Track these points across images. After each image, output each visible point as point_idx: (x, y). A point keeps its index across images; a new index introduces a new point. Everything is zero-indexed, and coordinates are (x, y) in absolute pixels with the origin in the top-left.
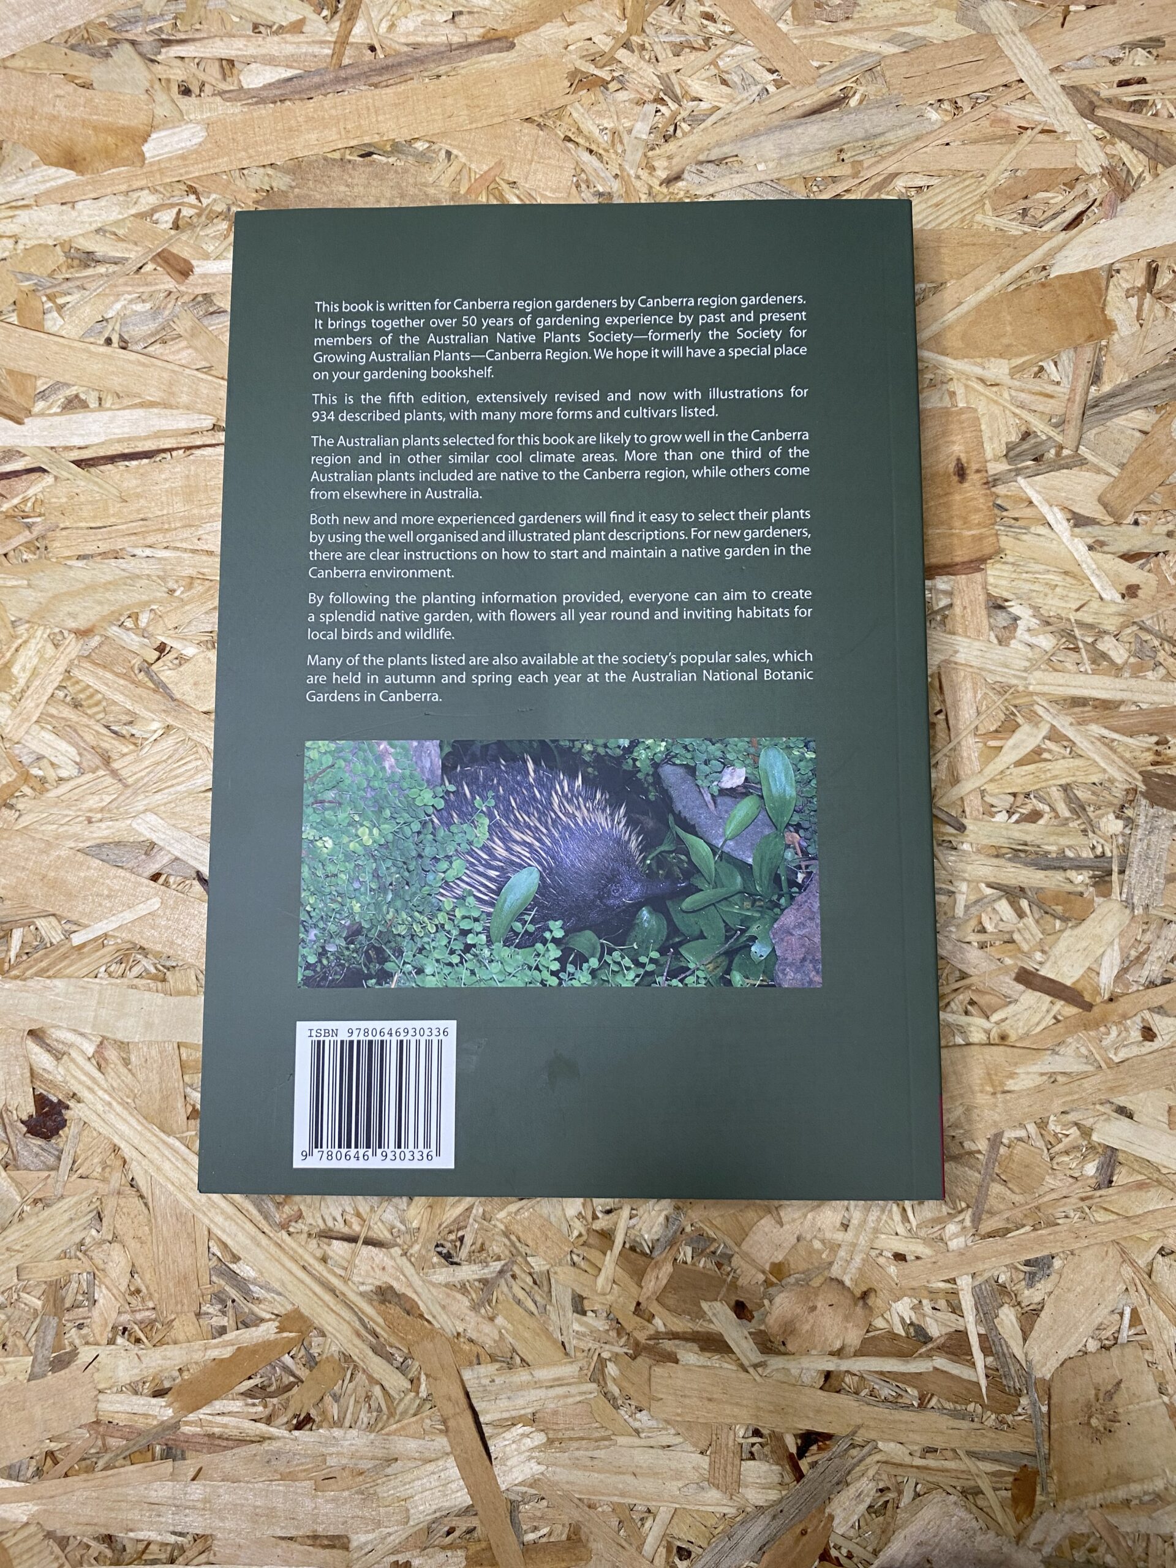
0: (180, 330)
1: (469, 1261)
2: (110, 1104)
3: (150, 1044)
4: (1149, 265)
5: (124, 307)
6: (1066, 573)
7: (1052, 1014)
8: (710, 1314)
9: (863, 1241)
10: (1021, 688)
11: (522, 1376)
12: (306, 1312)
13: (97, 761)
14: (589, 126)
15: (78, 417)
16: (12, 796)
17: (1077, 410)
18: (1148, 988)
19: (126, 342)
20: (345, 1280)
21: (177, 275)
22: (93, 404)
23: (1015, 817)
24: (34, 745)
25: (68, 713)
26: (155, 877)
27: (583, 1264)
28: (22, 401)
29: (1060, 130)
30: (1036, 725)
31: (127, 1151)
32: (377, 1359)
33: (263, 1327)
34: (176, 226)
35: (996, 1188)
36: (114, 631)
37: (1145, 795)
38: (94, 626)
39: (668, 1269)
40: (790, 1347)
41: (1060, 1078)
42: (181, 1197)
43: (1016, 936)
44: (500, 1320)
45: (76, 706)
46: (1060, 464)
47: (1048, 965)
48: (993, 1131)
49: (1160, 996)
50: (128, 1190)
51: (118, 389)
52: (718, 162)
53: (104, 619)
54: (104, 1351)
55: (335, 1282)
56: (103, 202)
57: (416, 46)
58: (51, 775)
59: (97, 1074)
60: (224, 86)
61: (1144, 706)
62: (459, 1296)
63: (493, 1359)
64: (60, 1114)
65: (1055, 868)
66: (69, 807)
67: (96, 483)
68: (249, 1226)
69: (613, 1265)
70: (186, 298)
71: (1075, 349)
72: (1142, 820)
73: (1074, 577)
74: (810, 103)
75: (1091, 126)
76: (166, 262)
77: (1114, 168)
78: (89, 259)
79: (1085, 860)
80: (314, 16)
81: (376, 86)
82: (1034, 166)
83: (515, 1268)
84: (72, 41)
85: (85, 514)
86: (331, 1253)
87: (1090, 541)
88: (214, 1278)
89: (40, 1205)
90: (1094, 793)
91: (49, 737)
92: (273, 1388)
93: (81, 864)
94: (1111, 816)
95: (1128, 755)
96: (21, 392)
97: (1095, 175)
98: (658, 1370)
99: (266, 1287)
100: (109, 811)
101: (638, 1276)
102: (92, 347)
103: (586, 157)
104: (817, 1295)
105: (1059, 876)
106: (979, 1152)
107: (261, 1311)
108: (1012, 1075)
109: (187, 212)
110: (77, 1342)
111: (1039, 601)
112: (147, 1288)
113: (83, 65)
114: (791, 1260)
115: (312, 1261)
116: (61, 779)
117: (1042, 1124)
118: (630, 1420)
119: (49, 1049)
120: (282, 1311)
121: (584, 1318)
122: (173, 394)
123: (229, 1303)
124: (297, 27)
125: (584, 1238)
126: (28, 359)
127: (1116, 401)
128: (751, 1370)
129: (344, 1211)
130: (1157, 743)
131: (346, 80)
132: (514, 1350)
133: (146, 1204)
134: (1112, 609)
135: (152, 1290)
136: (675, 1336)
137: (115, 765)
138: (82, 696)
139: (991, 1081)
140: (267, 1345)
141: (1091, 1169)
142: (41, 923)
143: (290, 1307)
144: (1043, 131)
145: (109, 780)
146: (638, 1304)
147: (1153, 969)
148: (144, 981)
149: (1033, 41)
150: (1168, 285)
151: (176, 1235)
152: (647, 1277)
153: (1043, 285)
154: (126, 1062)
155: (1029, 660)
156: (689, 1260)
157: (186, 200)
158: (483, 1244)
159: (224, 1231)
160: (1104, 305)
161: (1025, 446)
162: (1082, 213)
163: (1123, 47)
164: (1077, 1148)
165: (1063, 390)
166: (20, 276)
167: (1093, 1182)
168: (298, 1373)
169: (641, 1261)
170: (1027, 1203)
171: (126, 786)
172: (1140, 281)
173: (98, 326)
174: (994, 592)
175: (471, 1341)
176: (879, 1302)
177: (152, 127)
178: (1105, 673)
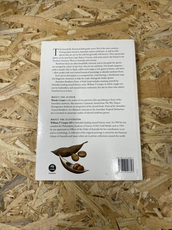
1: (117, 200)
12: (91, 208)
14: (132, 32)
20: (97, 203)
32: (102, 216)
33: (85, 210)
39: (148, 203)
40: (167, 216)
44: (121, 210)
52: (151, 37)
54: (60, 213)
57: (106, 20)
60: (79, 25)
62: (115, 206)
63: (121, 216)
74: (163, 30)
81: (101, 25)
83: (124, 202)
98: (147, 219)
103: (131, 36)
110: (55, 212)
115: (92, 200)
123: (79, 206)
124: (89, 17)
131: (96, 24)
132: (124, 215)
136: (149, 213)
152: (145, 204)
169: (143, 201)
175: (117, 213)
177: (68, 30)
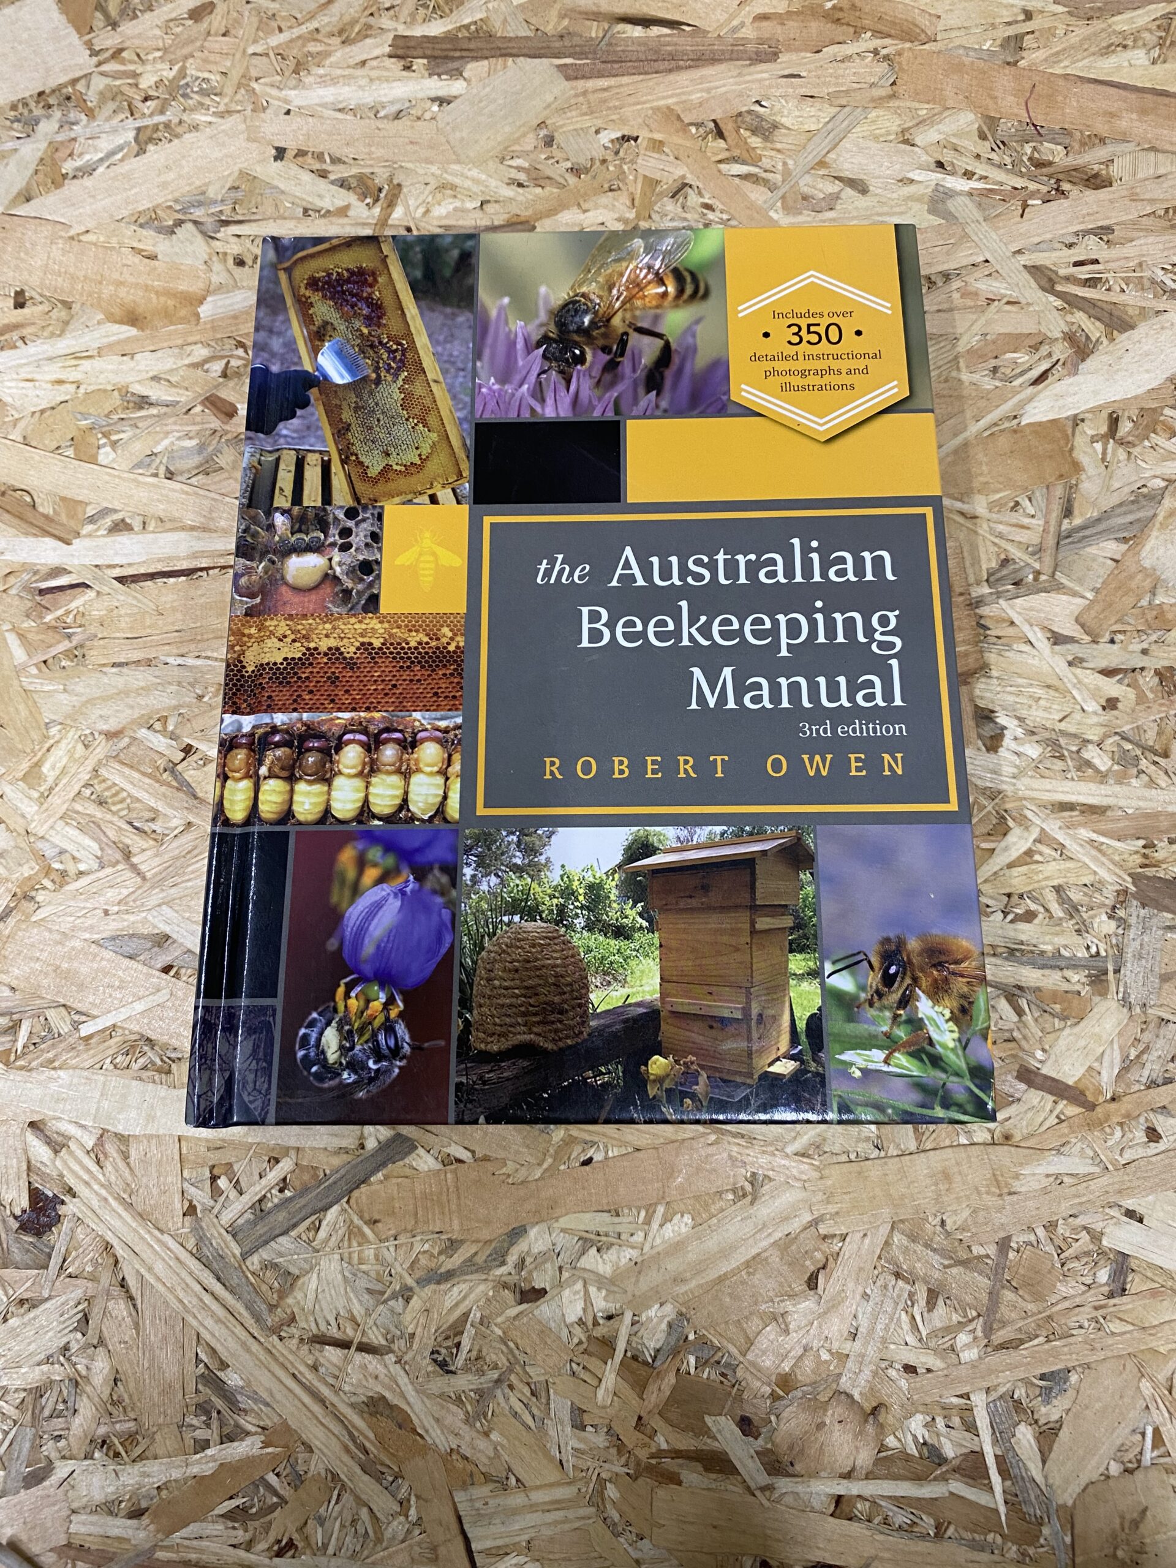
0: (222, 463)
2: (106, 1199)
3: (149, 1137)
4: (1110, 415)
5: (172, 443)
6: (1049, 687)
7: (1055, 1113)
8: (714, 1430)
9: (871, 1352)
10: (1010, 794)
11: (517, 1499)
13: (118, 856)
15: (123, 540)
16: (33, 889)
17: (1051, 541)
18: (1149, 1087)
19: (172, 473)
21: (222, 416)
22: (137, 526)
23: (1010, 917)
24: (56, 840)
25: (93, 809)
26: (166, 970)
27: (584, 1375)
28: (72, 524)
29: (1024, 301)
30: (1027, 828)
31: (120, 1251)
34: (224, 375)
35: (1008, 1295)
36: (143, 733)
37: (1134, 896)
38: (124, 728)
41: (1066, 1179)
42: (170, 1298)
43: (1016, 1034)
45: (101, 804)
46: (1038, 588)
47: (1049, 1063)
48: (1002, 1235)
49: (1163, 1095)
50: (116, 1291)
51: (162, 514)
53: (133, 722)
55: (326, 1392)
56: (159, 354)
58: (72, 869)
59: (94, 1168)
61: (1130, 811)
64: (55, 1209)
65: (1052, 967)
66: (86, 900)
67: (135, 598)
68: (239, 1330)
69: (613, 1376)
70: (229, 436)
71: (1048, 487)
72: (1133, 920)
73: (1057, 690)
75: (1052, 298)
76: (213, 404)
77: (1074, 333)
78: (143, 402)
79: (1080, 959)
80: (359, 203)
82: (1002, 331)
84: (141, 221)
85: (123, 625)
86: (322, 1360)
87: (1070, 658)
88: (200, 1387)
89: (26, 1306)
90: (1085, 894)
91: (73, 832)
92: (254, 1510)
93: (95, 956)
94: (1104, 917)
95: (1117, 858)
96: (72, 516)
97: (1057, 339)
99: (256, 1398)
100: (126, 904)
101: (640, 1387)
102: (140, 478)
104: (826, 1410)
105: (1056, 975)
106: (988, 1256)
107: (247, 1423)
108: (1017, 1176)
109: (234, 363)
111: (1023, 713)
112: (130, 1396)
113: (150, 240)
114: (798, 1371)
116: (81, 873)
117: (1050, 1227)
118: (630, 1549)
119: (48, 1141)
120: (269, 1423)
121: (583, 1434)
122: (212, 519)
125: (585, 1346)
126: (80, 487)
127: (1087, 532)
128: (758, 1493)
129: (338, 1314)
130: (1144, 847)
133: (134, 1306)
134: (1095, 719)
135: (135, 1398)
137: (135, 860)
138: (106, 794)
139: (997, 1181)
140: (249, 1462)
141: (1103, 1276)
142: (51, 1014)
143: (276, 1419)
144: (1008, 303)
145: (129, 874)
146: (640, 1418)
147: (1152, 1068)
148: (150, 1073)
149: (996, 229)
150: (1129, 433)
151: (165, 1338)
153: (1015, 431)
154: (126, 1157)
155: (1016, 767)
156: (692, 1371)
157: (236, 353)
158: (480, 1351)
159: (213, 1335)
160: (1072, 450)
161: (1005, 572)
162: (1046, 372)
163: (1077, 234)
164: (1087, 1254)
165: (1038, 522)
166: (79, 416)
167: (1105, 1290)
168: (282, 1492)
170: (1040, 1313)
171: (144, 879)
172: (1104, 429)
173: (148, 459)
174: (981, 704)
176: (891, 1420)
178: (1091, 780)
